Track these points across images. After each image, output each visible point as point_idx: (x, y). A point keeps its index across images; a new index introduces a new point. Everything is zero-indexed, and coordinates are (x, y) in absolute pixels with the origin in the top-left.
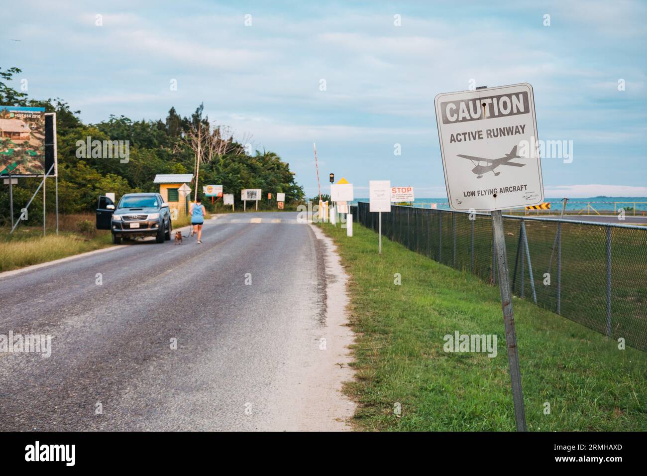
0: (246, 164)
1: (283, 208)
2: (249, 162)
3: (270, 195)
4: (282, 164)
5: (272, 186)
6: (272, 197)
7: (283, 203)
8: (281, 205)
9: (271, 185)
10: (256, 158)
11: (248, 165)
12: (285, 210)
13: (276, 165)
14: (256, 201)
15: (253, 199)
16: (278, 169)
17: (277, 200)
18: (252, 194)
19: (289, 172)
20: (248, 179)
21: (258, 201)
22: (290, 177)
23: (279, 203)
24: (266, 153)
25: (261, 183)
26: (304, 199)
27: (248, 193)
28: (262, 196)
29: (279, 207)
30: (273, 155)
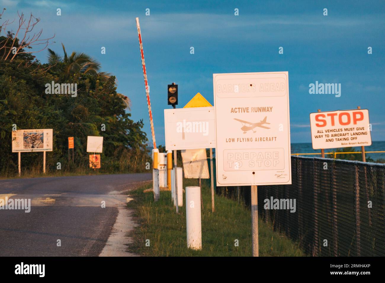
0: (25, 79)
1: (99, 166)
2: (32, 74)
3: (71, 141)
4: (102, 77)
5: (78, 121)
6: (75, 144)
7: (99, 156)
8: (95, 162)
9: (75, 120)
10: (47, 65)
11: (29, 81)
12: (104, 169)
13: (87, 81)
14: (43, 152)
15: (36, 150)
16: (93, 87)
17: (89, 150)
18: (34, 139)
19: (114, 92)
20: (26, 108)
21: (47, 153)
22: (116, 104)
23: (90, 156)
24: (69, 55)
25: (56, 117)
26: (144, 147)
27: (25, 137)
28: (56, 143)
29: (91, 165)
30: (83, 59)
